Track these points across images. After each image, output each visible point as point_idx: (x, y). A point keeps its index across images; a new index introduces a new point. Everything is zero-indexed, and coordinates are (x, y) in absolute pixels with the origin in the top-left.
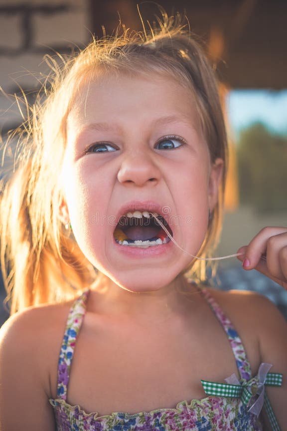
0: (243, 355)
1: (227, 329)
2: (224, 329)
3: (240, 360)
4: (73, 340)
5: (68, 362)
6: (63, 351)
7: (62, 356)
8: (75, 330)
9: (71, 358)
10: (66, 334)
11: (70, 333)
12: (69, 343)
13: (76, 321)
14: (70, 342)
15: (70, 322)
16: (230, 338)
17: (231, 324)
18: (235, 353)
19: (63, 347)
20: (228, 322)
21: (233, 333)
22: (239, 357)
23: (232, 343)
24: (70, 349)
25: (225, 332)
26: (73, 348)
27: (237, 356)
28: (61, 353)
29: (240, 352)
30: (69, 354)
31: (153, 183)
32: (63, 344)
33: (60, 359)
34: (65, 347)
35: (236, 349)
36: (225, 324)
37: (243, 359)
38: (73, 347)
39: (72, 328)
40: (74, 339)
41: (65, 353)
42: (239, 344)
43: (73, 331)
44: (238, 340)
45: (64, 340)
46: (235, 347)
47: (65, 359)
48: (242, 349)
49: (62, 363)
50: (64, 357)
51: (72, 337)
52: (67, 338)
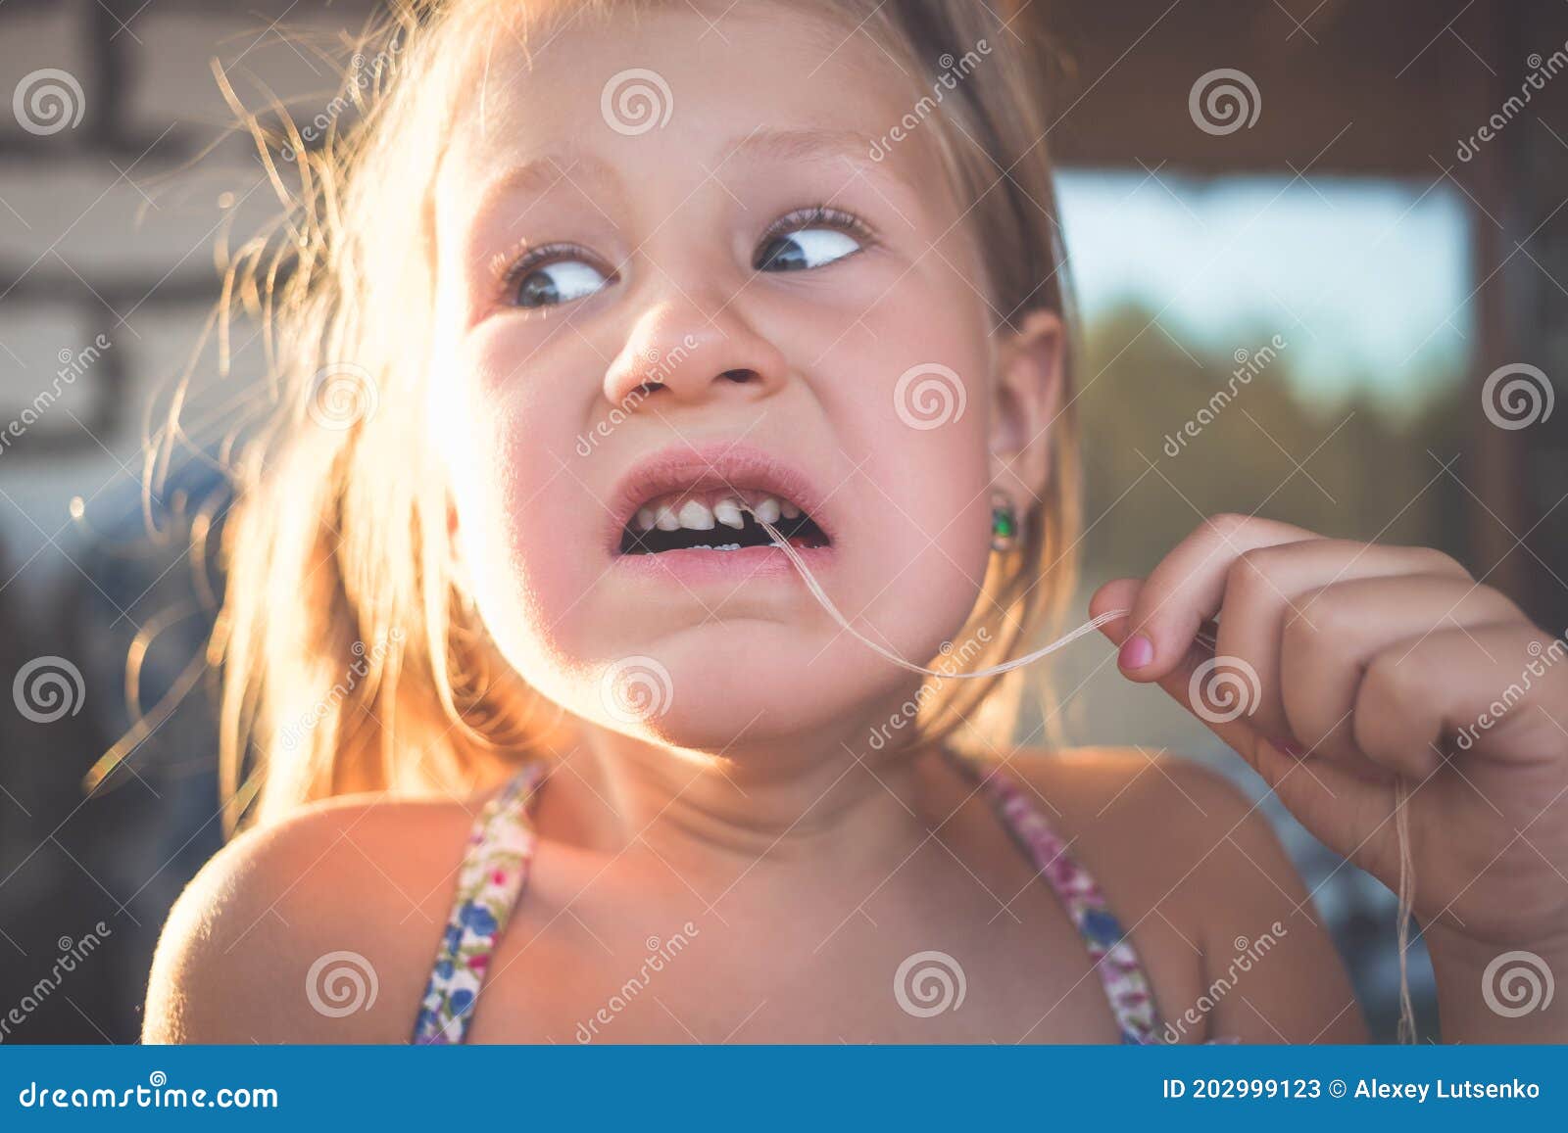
0: (1145, 1011)
1: (1079, 915)
2: (1066, 914)
3: (1133, 1031)
4: (481, 946)
5: (453, 1029)
6: (439, 982)
7: (432, 1002)
8: (492, 911)
9: (468, 1014)
10: (455, 919)
11: (472, 917)
12: (464, 957)
13: (498, 879)
14: (469, 951)
15: (469, 879)
16: (1095, 947)
17: (1095, 891)
18: (1116, 1004)
19: (437, 965)
20: (1082, 883)
21: (1104, 927)
22: (1133, 1021)
23: (1102, 963)
24: (465, 980)
25: (1072, 924)
26: (476, 977)
27: (1123, 1014)
28: (428, 989)
29: (1132, 1000)
30: (462, 998)
31: (748, 389)
32: (443, 956)
33: (423, 1013)
34: (448, 971)
35: (1118, 988)
36: (1072, 894)
37: (1143, 1029)
38: (480, 971)
39: (479, 903)
40: (487, 941)
41: (443, 993)
42: (1127, 969)
43: (483, 912)
44: (1123, 953)
45: (446, 943)
46: (1114, 980)
47: (443, 1017)
48: (1140, 987)
49: (429, 1029)
50: (440, 1008)
51: (479, 933)
52: (459, 935)
